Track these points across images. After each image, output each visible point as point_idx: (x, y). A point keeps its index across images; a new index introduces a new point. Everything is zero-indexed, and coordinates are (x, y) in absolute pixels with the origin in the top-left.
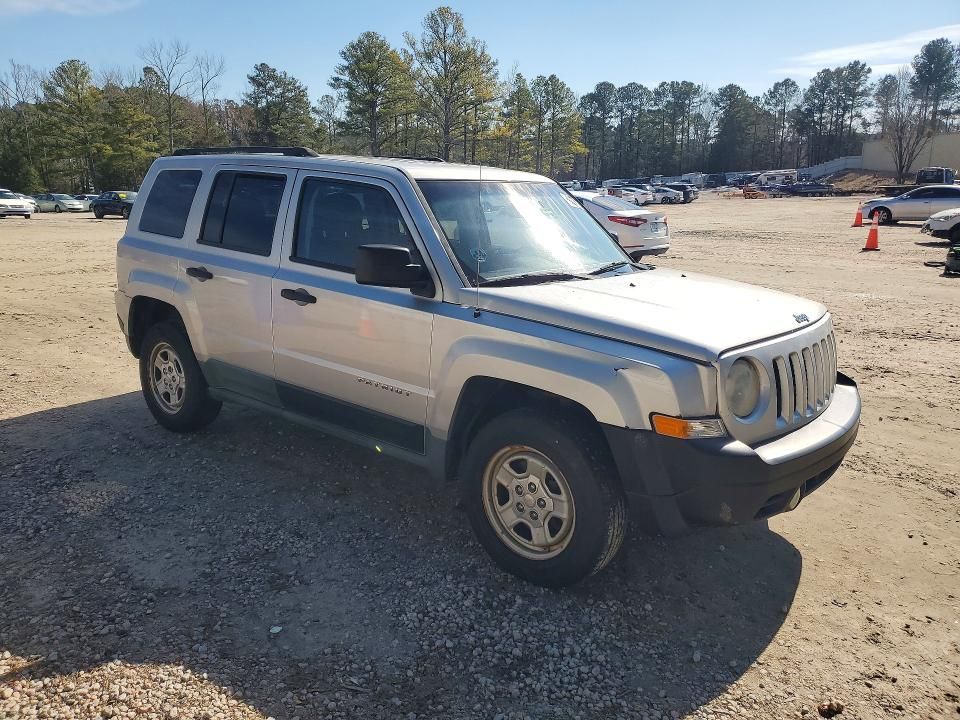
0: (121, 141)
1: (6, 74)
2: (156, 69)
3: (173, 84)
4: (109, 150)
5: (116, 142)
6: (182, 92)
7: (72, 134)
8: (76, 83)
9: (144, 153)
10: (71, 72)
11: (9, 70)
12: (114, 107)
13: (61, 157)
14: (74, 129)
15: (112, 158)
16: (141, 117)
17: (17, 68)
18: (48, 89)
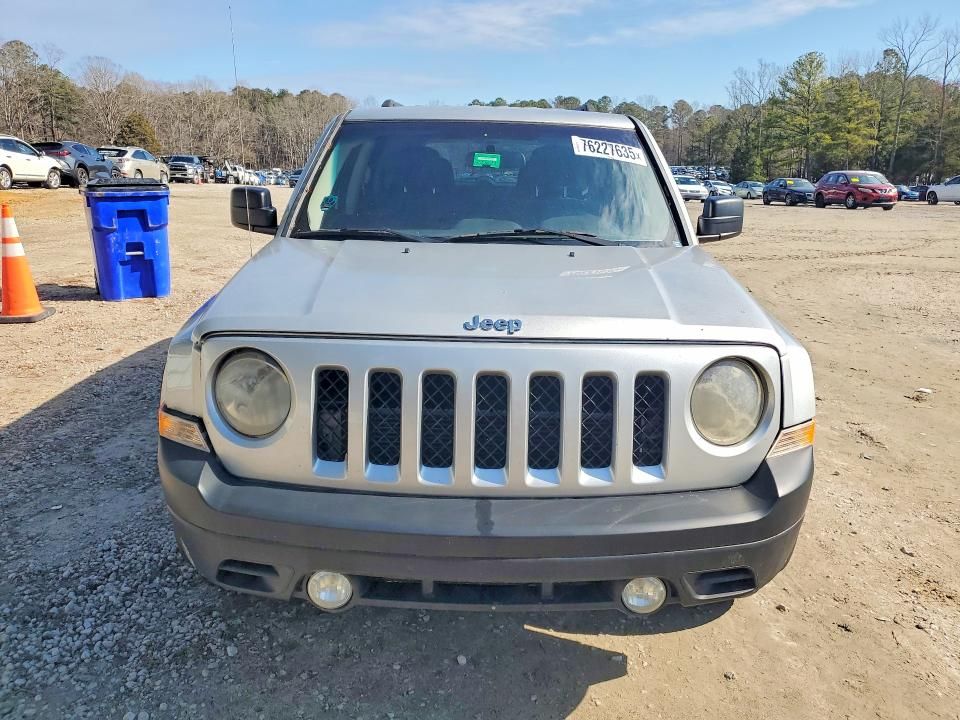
0: (839, 129)
1: (753, 74)
2: (897, 50)
3: (912, 64)
4: (827, 139)
5: (834, 131)
6: (923, 71)
7: (794, 125)
8: (809, 75)
9: (860, 140)
10: (807, 65)
11: (756, 68)
12: (840, 95)
13: (781, 148)
14: (798, 120)
15: (829, 147)
16: (865, 104)
17: (763, 65)
18: (784, 84)
